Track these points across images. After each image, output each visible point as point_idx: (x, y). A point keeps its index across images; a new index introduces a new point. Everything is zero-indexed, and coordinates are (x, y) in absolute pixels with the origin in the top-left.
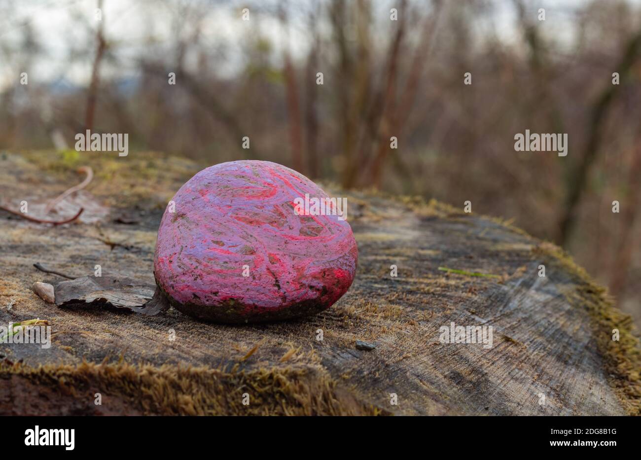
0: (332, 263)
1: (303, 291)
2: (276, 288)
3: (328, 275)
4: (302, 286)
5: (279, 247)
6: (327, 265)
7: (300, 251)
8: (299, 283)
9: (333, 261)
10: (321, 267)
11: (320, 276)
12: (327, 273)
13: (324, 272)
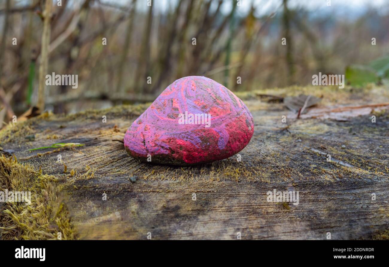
0: (175, 135)
1: (156, 148)
2: (143, 144)
3: (172, 142)
4: (156, 145)
5: (153, 122)
6: (172, 136)
7: (162, 126)
8: (154, 143)
9: (177, 134)
10: (168, 137)
11: (167, 141)
12: (171, 140)
13: (170, 140)
